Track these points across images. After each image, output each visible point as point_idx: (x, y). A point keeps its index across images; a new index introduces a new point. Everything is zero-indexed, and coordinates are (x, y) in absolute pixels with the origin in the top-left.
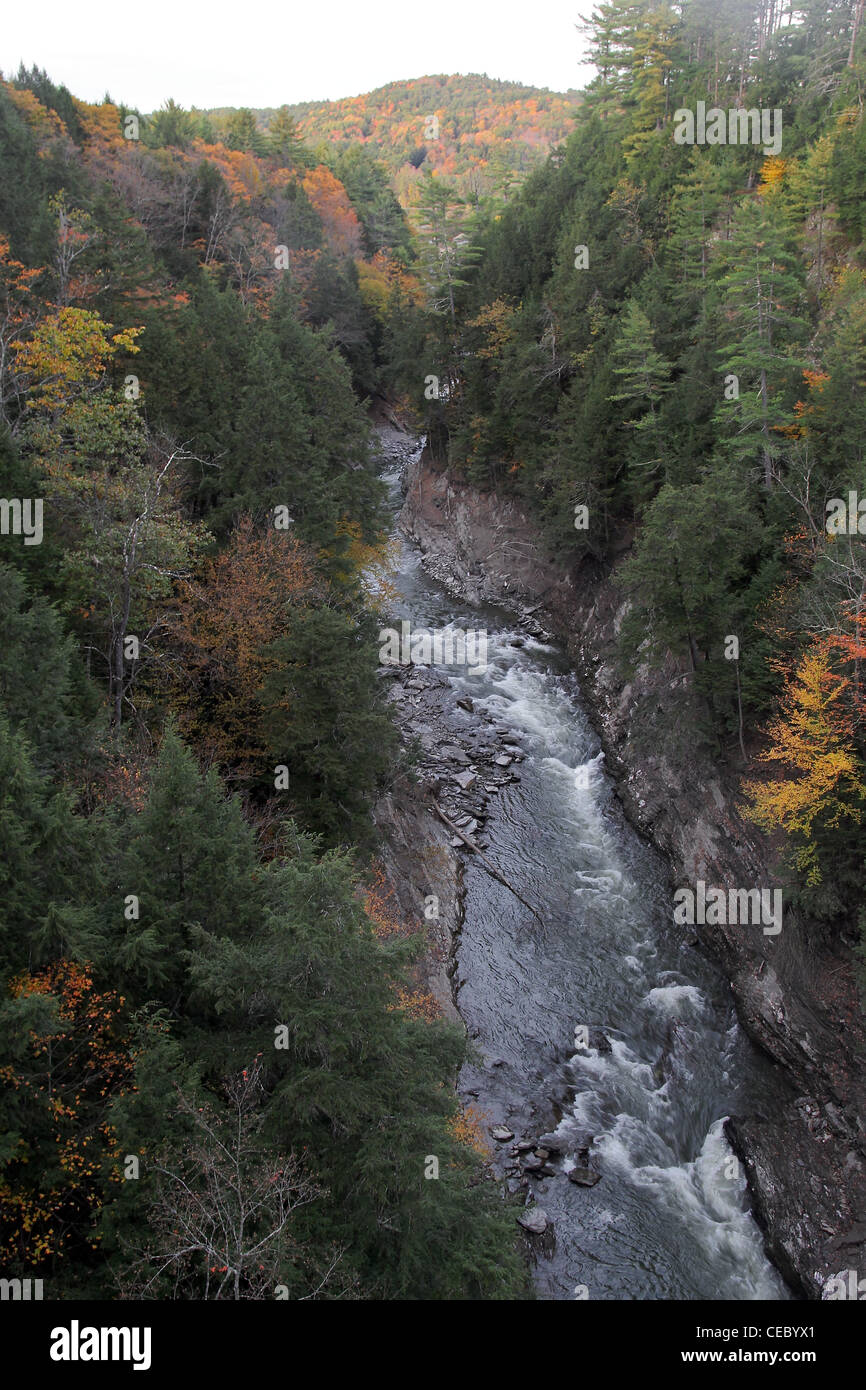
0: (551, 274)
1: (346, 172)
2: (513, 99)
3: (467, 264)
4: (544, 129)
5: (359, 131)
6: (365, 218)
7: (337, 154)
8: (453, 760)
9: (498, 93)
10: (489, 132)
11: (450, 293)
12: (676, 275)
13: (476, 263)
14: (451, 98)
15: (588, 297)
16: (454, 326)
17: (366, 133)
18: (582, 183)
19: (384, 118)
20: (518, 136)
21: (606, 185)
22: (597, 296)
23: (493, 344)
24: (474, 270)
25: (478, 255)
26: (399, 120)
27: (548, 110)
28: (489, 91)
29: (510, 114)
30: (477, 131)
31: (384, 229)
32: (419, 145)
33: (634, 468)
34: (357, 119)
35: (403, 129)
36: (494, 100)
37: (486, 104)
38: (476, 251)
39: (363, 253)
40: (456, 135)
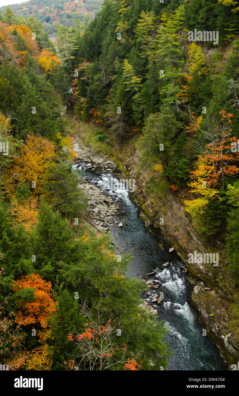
0: (101, 53)
8: (92, 205)
12: (141, 50)
15: (114, 59)
18: (107, 24)
21: (115, 24)
22: (117, 58)
33: (135, 111)
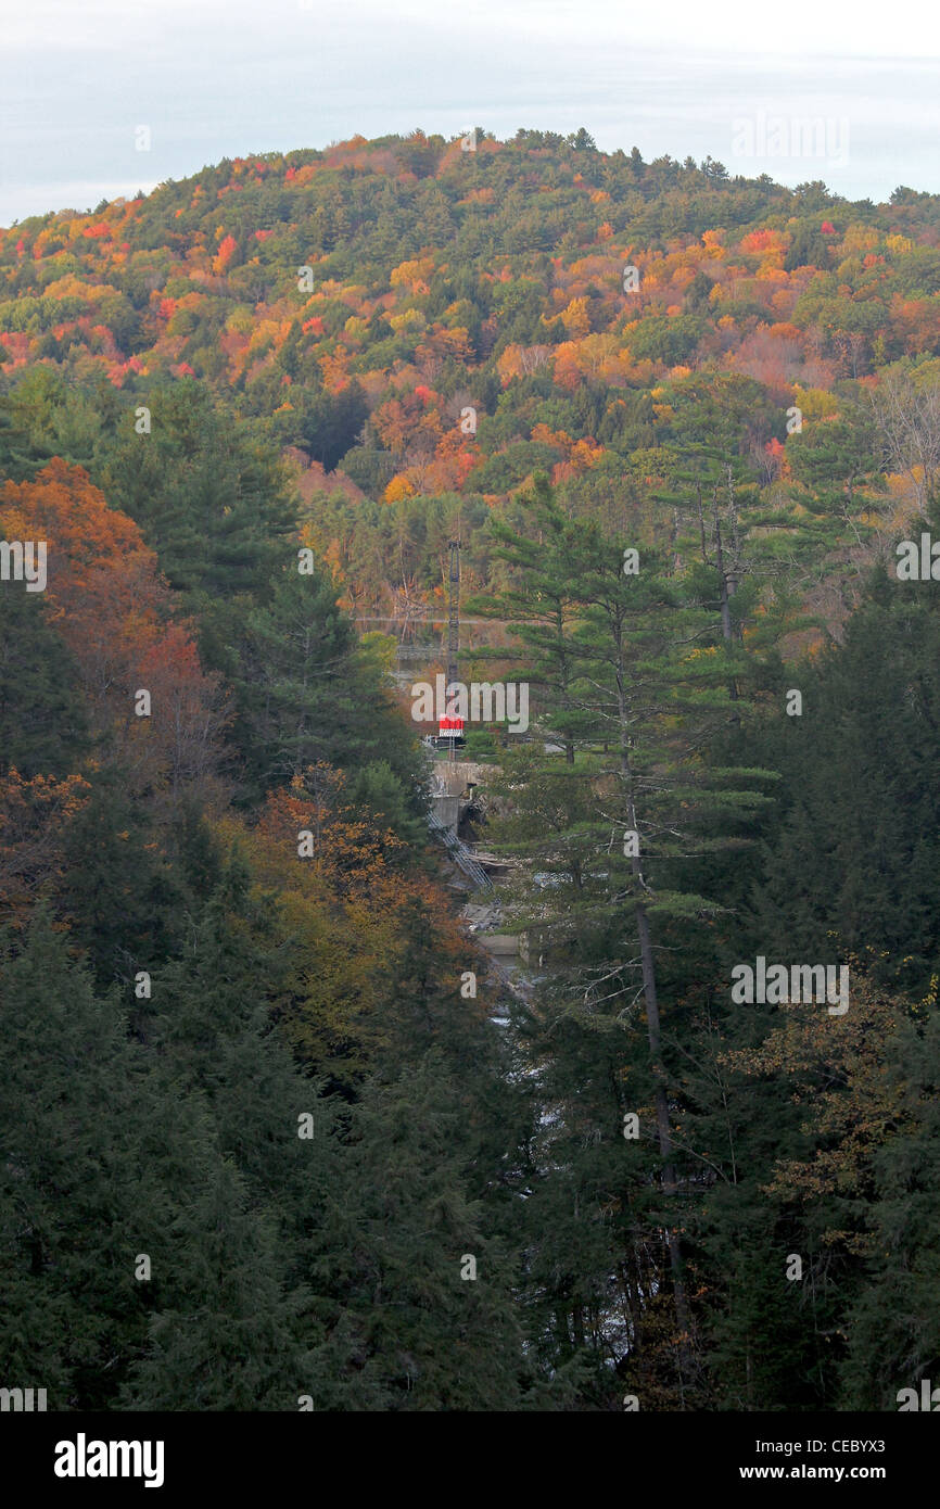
1: (153, 483)
2: (692, 225)
3: (705, 833)
4: (816, 334)
5: (99, 331)
6: (235, 654)
7: (96, 418)
9: (634, 202)
10: (608, 341)
11: (643, 944)
13: (746, 829)
14: (457, 217)
16: (661, 1073)
17: (129, 342)
19: (204, 290)
20: (719, 353)
23: (831, 1143)
24: (737, 854)
25: (755, 797)
26: (257, 294)
27: (829, 264)
28: (599, 196)
29: (682, 276)
30: (559, 336)
31: (311, 696)
32: (335, 383)
34: (95, 292)
35: (272, 327)
36: (619, 227)
37: (590, 238)
38: (746, 784)
39: (220, 789)
40: (481, 349)
